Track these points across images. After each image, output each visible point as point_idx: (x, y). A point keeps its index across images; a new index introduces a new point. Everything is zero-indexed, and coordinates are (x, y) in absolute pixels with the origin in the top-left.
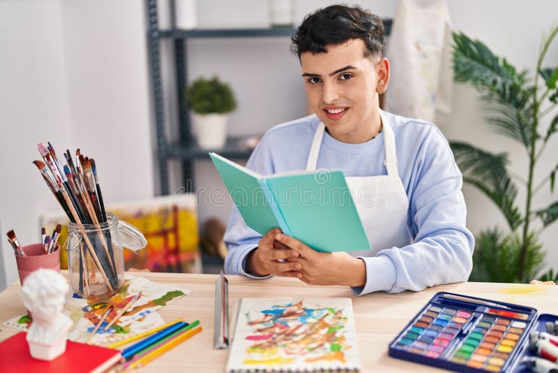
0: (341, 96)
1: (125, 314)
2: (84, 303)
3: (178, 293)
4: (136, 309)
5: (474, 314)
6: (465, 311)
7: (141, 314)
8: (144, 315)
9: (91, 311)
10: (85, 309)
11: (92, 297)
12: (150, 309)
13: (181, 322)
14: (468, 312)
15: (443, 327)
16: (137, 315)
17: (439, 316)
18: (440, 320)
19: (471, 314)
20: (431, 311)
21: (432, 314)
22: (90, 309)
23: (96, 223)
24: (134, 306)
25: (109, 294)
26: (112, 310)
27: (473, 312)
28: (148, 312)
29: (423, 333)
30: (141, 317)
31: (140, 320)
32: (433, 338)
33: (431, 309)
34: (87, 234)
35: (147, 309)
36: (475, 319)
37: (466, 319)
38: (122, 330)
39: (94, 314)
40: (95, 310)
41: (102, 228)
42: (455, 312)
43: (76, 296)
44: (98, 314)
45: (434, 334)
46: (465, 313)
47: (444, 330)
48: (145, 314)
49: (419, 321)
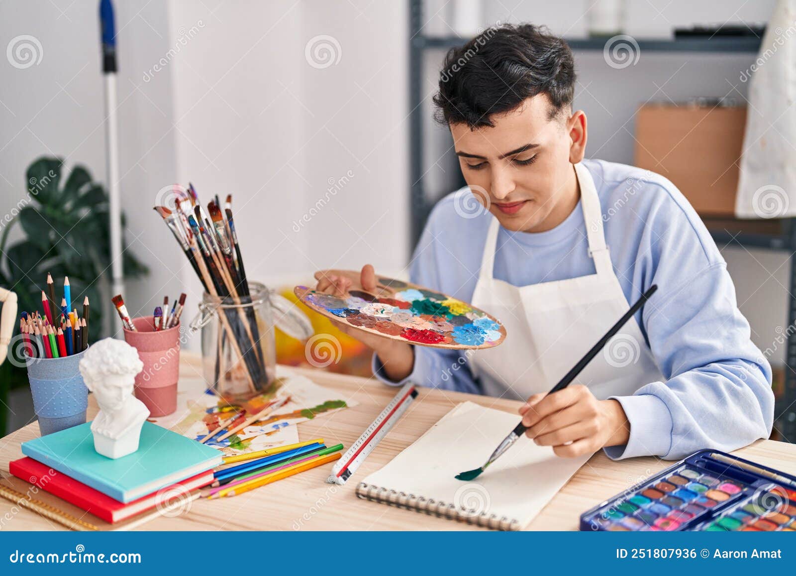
0: (518, 184)
1: (255, 423)
2: (213, 402)
3: (339, 404)
4: (273, 418)
5: (745, 489)
6: (735, 483)
7: (274, 426)
8: (279, 428)
9: (216, 414)
10: (210, 411)
11: (227, 395)
12: (291, 421)
13: (317, 444)
14: (738, 486)
15: (684, 502)
16: (269, 428)
17: (688, 485)
18: (687, 490)
19: (742, 488)
20: (679, 475)
21: (677, 481)
22: (216, 411)
23: (234, 297)
24: (273, 414)
25: (250, 395)
26: (241, 416)
27: (745, 487)
28: (286, 424)
29: (647, 505)
30: (274, 429)
31: (268, 434)
32: (657, 515)
33: (682, 474)
34: (224, 309)
35: (284, 421)
36: (743, 497)
37: (730, 495)
38: (239, 443)
39: (217, 418)
40: (221, 413)
41: (242, 303)
42: (718, 481)
43: (210, 392)
44: (222, 419)
45: (664, 509)
46: (732, 486)
47: (683, 506)
48: (280, 426)
49: (651, 488)
